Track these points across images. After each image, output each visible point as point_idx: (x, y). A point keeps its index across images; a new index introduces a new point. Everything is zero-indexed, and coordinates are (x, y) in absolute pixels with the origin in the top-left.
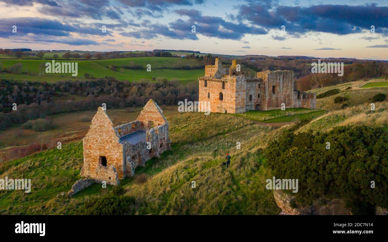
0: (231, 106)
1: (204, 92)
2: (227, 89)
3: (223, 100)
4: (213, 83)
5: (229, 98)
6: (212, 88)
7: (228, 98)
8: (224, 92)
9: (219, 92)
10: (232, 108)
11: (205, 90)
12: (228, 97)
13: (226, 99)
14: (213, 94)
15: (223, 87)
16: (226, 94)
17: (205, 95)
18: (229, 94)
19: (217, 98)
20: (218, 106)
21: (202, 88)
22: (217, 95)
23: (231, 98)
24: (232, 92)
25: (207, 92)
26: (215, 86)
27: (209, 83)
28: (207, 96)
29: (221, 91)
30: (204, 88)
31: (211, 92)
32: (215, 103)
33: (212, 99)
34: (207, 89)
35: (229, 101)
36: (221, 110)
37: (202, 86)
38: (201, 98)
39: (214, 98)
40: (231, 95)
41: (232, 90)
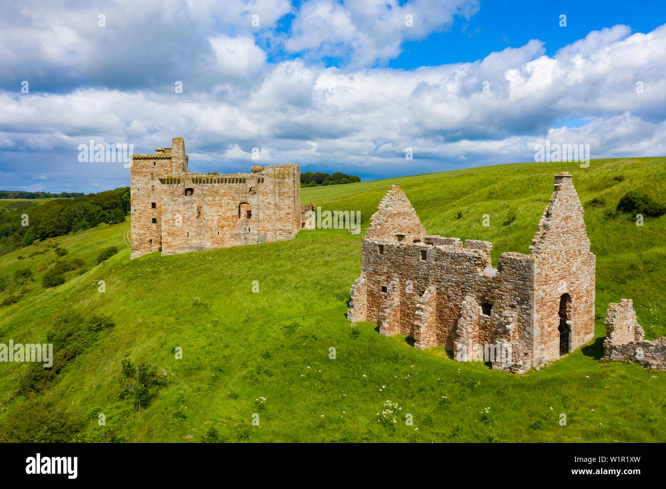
0: (279, 225)
1: (181, 208)
2: (265, 194)
4: (216, 185)
7: (266, 212)
8: (252, 200)
9: (238, 202)
10: (281, 229)
11: (184, 204)
12: (268, 209)
13: (261, 214)
16: (261, 203)
17: (185, 214)
18: (269, 203)
19: (231, 216)
20: (235, 231)
21: (176, 200)
22: (231, 210)
23: (277, 211)
24: (281, 198)
25: (195, 206)
26: (224, 191)
27: (200, 187)
28: (193, 216)
29: (244, 199)
30: (180, 200)
31: (208, 205)
32: (222, 227)
33: (214, 220)
34: (195, 200)
35: (270, 218)
36: (245, 239)
37: (173, 196)
38: (170, 221)
39: (219, 217)
40: (276, 204)
41: (279, 193)
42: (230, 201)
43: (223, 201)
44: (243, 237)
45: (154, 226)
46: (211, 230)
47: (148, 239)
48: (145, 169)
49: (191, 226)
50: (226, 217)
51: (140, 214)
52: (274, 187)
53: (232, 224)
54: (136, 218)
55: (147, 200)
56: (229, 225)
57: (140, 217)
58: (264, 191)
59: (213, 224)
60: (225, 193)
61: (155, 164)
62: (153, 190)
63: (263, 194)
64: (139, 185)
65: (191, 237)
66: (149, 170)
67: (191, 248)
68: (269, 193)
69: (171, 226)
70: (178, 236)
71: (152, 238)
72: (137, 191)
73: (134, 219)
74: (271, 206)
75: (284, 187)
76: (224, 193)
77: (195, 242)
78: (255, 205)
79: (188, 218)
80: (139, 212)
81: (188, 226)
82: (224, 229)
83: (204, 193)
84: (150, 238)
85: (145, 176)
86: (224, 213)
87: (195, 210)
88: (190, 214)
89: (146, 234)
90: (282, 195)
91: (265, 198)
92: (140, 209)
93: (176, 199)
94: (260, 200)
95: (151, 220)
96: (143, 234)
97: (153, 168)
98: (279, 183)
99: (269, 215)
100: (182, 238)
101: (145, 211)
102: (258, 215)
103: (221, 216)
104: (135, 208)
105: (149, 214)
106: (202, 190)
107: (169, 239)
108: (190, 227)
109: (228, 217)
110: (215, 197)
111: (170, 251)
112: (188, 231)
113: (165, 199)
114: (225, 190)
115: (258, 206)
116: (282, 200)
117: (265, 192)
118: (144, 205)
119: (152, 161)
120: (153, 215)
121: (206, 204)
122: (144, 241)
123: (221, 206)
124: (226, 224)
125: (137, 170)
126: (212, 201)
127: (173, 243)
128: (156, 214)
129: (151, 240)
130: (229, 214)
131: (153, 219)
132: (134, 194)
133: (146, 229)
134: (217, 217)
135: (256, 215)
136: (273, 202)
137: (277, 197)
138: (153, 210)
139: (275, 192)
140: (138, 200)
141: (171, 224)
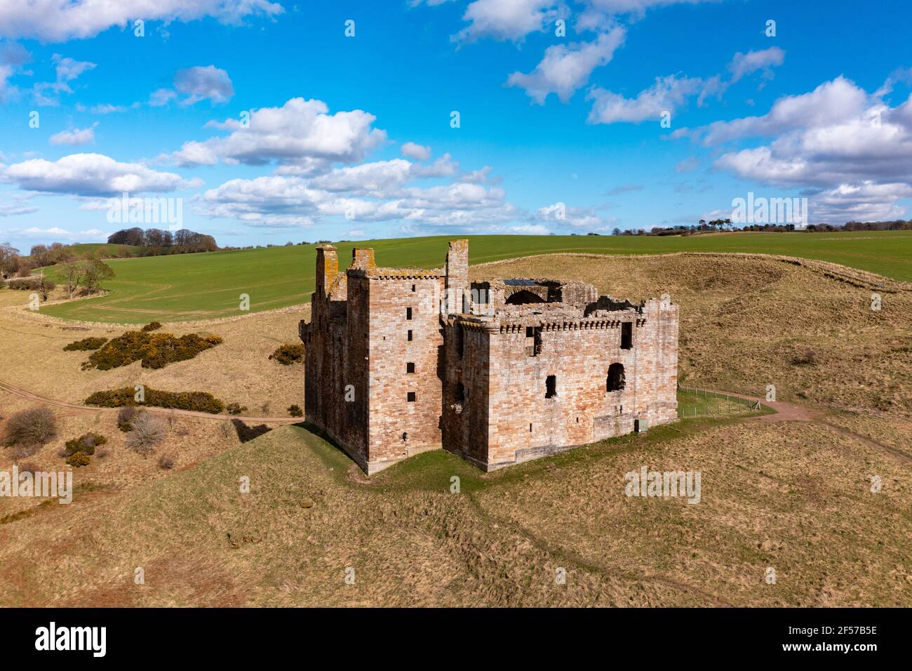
0: (661, 398)
1: (521, 379)
2: (645, 347)
3: (627, 389)
4: (578, 333)
5: (653, 375)
6: (571, 353)
7: (645, 376)
8: (626, 359)
9: (608, 364)
10: (664, 404)
11: (527, 371)
12: (647, 373)
13: (639, 381)
14: (574, 377)
15: (626, 343)
16: (638, 363)
17: (528, 390)
18: (650, 362)
19: (597, 387)
20: (602, 413)
21: (513, 365)
22: (597, 377)
23: (660, 374)
24: (666, 352)
25: (544, 375)
26: (588, 345)
27: (552, 340)
28: (540, 393)
29: (616, 357)
30: (520, 364)
31: (563, 371)
32: (584, 409)
33: (571, 398)
34: (544, 364)
35: (650, 386)
36: (617, 425)
37: (508, 358)
38: (504, 406)
39: (579, 391)
40: (658, 363)
41: (663, 345)
42: (596, 362)
43: (586, 363)
44: (612, 423)
45: (411, 406)
46: (567, 414)
47: (400, 433)
48: (396, 299)
49: (536, 410)
50: (589, 390)
51: (387, 385)
52: (658, 335)
53: (598, 402)
54: (378, 394)
55: (399, 359)
56: (593, 404)
57: (386, 391)
58: (644, 341)
59: (569, 404)
60: (590, 347)
61: (414, 289)
62: (410, 338)
63: (642, 347)
64: (386, 330)
65: (536, 431)
66: (403, 300)
67: (535, 450)
68: (651, 345)
69: (505, 414)
70: (515, 431)
71: (408, 430)
72: (381, 341)
73: (375, 397)
74: (653, 367)
75: (670, 334)
76: (587, 347)
77: (541, 440)
78: (632, 366)
79: (532, 396)
80: (385, 381)
81: (532, 411)
82: (586, 411)
83: (559, 349)
84: (403, 431)
85: (396, 311)
86: (587, 383)
87: (543, 382)
88: (536, 390)
89: (396, 423)
90: (668, 347)
91: (645, 353)
92: (386, 377)
93: (513, 363)
94: (638, 357)
95: (406, 396)
96: (390, 423)
97: (411, 296)
98: (664, 327)
99: (649, 382)
100: (522, 435)
101: (395, 380)
102: (634, 384)
103: (582, 389)
104: (377, 375)
105: (403, 384)
106: (555, 344)
107: (501, 439)
108: (535, 414)
109: (593, 390)
110: (574, 357)
111: (502, 460)
112: (531, 421)
113: (495, 365)
114: (589, 343)
115: (635, 366)
116: (667, 355)
117: (646, 344)
118: (394, 368)
119: (408, 283)
120: (409, 386)
121: (560, 369)
122: (393, 437)
123: (583, 372)
124: (589, 401)
125: (382, 301)
126: (570, 364)
127: (507, 446)
128: (414, 384)
129: (405, 434)
130: (594, 385)
131: (409, 393)
132: (376, 348)
133: (397, 414)
134: (576, 392)
135: (632, 384)
136: (655, 360)
137: (661, 351)
138: (409, 377)
139: (658, 344)
140: (383, 360)
141: (505, 411)
